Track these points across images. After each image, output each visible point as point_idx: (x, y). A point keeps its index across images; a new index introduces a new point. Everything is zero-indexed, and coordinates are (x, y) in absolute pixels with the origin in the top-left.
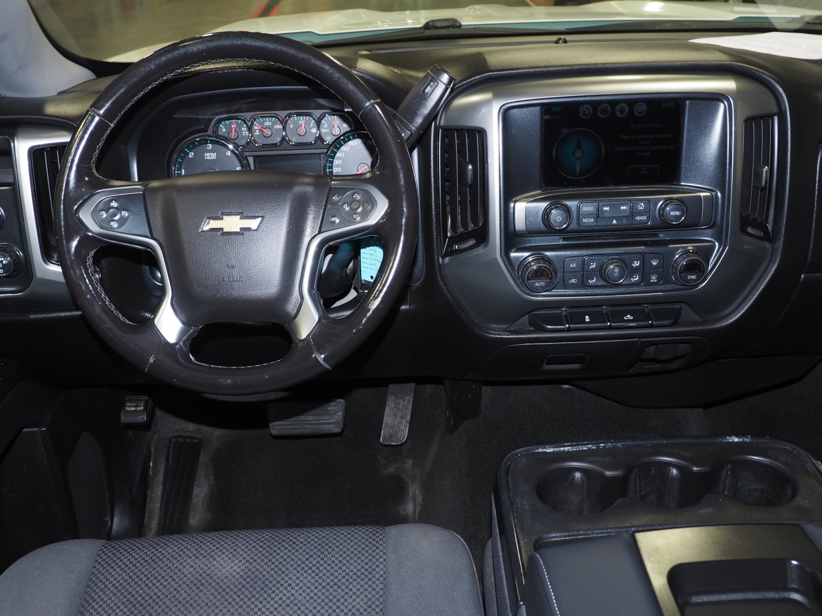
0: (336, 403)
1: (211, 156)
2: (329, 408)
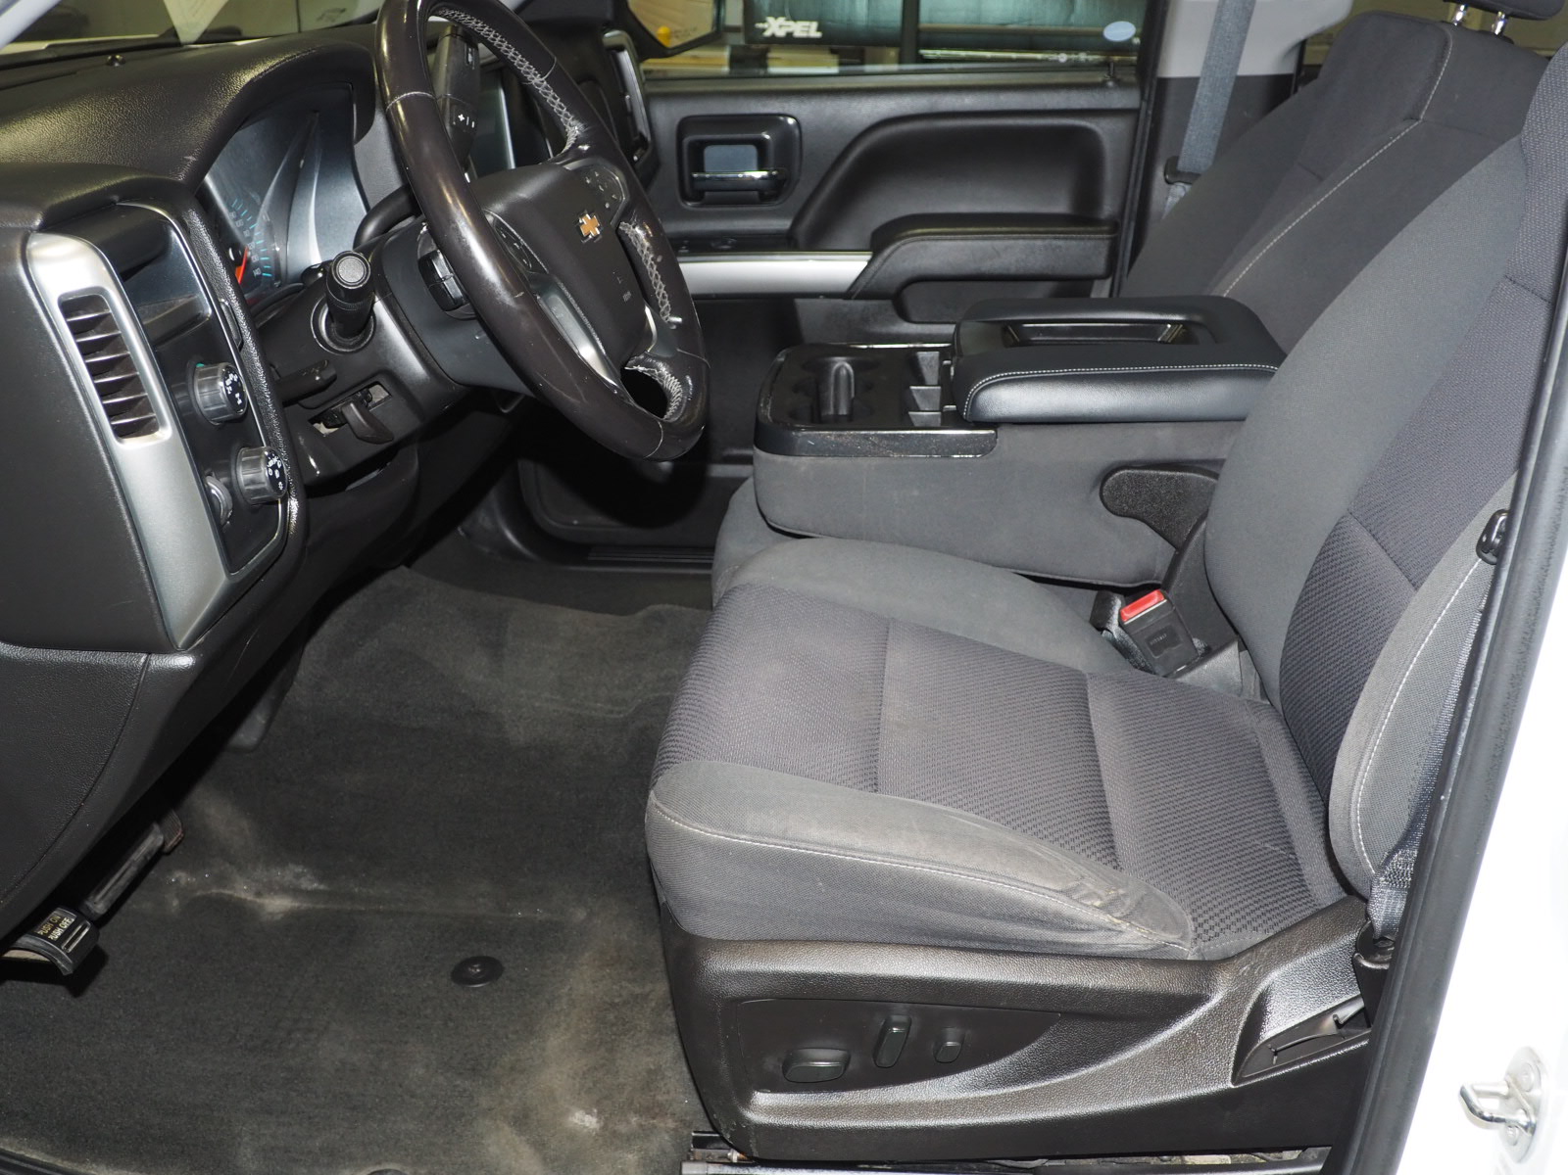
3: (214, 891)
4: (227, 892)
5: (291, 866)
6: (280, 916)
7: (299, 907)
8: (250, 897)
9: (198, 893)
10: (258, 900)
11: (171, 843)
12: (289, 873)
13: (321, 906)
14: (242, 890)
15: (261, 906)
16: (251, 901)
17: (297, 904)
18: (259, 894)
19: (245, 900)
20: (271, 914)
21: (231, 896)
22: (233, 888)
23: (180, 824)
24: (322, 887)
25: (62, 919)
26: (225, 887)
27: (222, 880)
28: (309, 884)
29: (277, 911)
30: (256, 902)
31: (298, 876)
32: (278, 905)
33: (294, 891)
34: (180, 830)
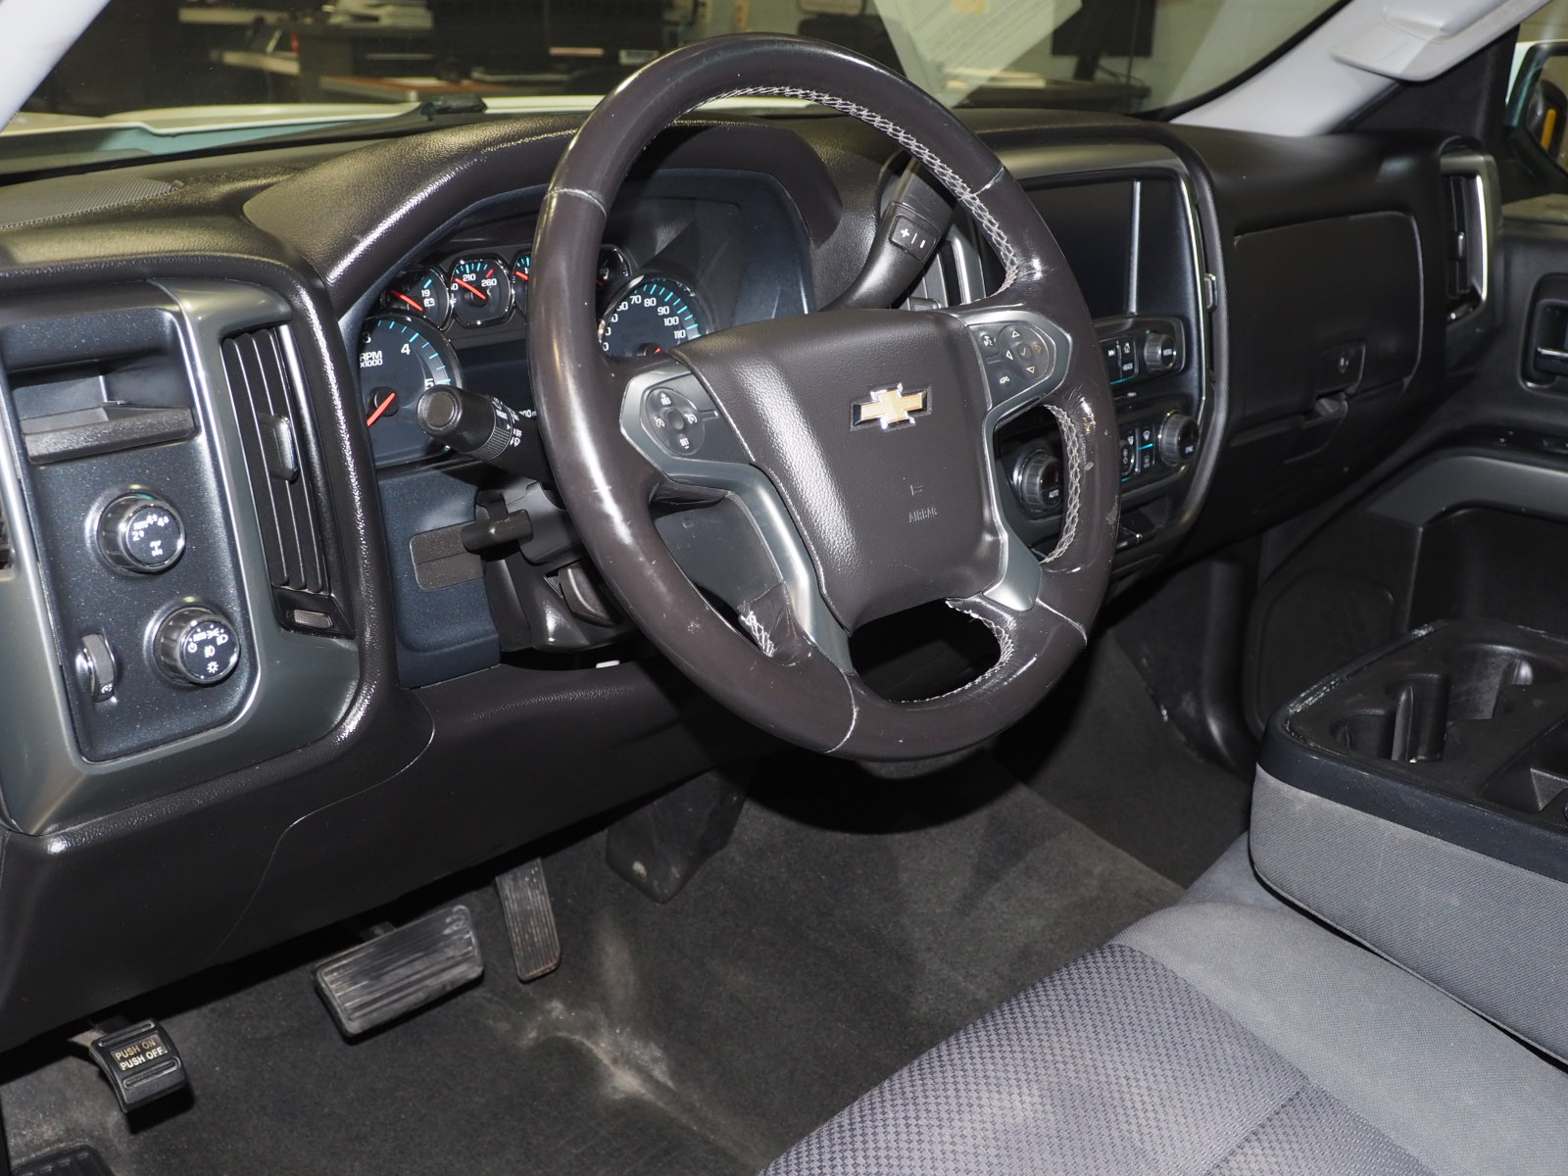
0: (455, 917)
1: (371, 359)
2: (447, 931)
3: (578, 1038)
4: (588, 1043)
5: (652, 1045)
6: (623, 1096)
7: (643, 1095)
8: (606, 1061)
9: (561, 1034)
10: (612, 1068)
11: (535, 972)
12: (650, 1053)
13: (661, 1104)
14: (602, 1049)
15: (611, 1075)
16: (605, 1065)
17: (643, 1091)
18: (615, 1061)
19: (601, 1061)
20: (614, 1088)
21: (590, 1051)
22: (596, 1044)
23: (557, 954)
24: (670, 1084)
25: (155, 1047)
26: (589, 1038)
27: (591, 1030)
28: (660, 1073)
29: (622, 1089)
30: (609, 1068)
31: (655, 1060)
32: (626, 1082)
33: (647, 1077)
34: (555, 961)
